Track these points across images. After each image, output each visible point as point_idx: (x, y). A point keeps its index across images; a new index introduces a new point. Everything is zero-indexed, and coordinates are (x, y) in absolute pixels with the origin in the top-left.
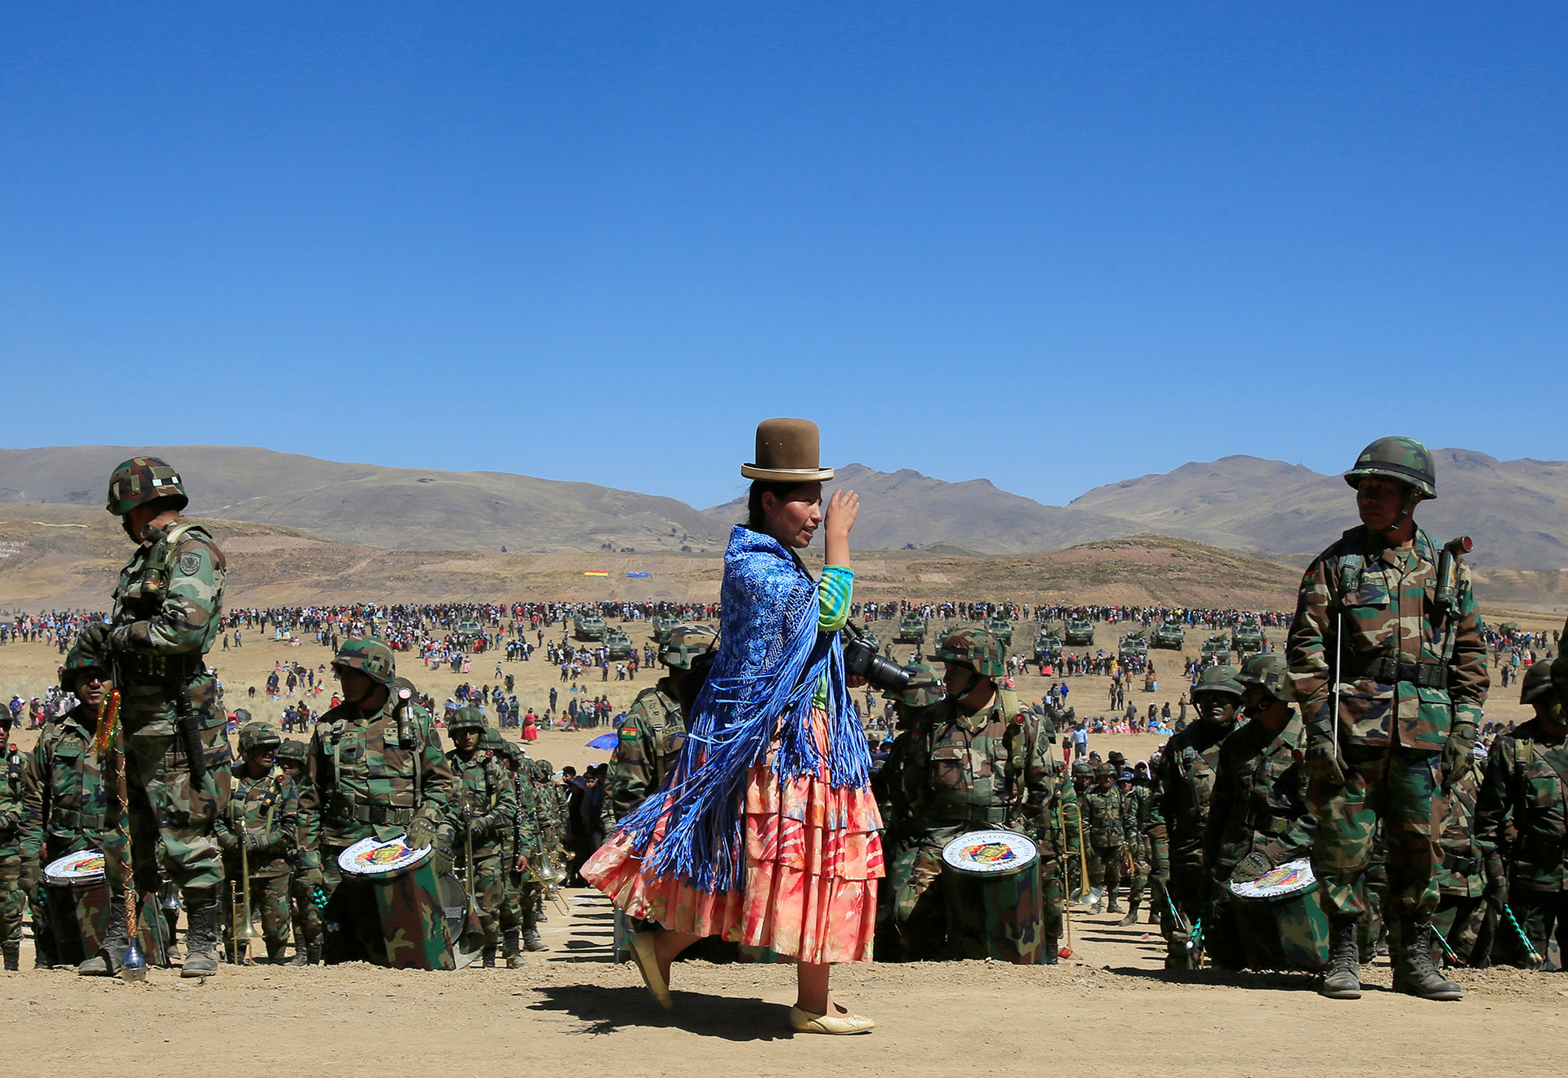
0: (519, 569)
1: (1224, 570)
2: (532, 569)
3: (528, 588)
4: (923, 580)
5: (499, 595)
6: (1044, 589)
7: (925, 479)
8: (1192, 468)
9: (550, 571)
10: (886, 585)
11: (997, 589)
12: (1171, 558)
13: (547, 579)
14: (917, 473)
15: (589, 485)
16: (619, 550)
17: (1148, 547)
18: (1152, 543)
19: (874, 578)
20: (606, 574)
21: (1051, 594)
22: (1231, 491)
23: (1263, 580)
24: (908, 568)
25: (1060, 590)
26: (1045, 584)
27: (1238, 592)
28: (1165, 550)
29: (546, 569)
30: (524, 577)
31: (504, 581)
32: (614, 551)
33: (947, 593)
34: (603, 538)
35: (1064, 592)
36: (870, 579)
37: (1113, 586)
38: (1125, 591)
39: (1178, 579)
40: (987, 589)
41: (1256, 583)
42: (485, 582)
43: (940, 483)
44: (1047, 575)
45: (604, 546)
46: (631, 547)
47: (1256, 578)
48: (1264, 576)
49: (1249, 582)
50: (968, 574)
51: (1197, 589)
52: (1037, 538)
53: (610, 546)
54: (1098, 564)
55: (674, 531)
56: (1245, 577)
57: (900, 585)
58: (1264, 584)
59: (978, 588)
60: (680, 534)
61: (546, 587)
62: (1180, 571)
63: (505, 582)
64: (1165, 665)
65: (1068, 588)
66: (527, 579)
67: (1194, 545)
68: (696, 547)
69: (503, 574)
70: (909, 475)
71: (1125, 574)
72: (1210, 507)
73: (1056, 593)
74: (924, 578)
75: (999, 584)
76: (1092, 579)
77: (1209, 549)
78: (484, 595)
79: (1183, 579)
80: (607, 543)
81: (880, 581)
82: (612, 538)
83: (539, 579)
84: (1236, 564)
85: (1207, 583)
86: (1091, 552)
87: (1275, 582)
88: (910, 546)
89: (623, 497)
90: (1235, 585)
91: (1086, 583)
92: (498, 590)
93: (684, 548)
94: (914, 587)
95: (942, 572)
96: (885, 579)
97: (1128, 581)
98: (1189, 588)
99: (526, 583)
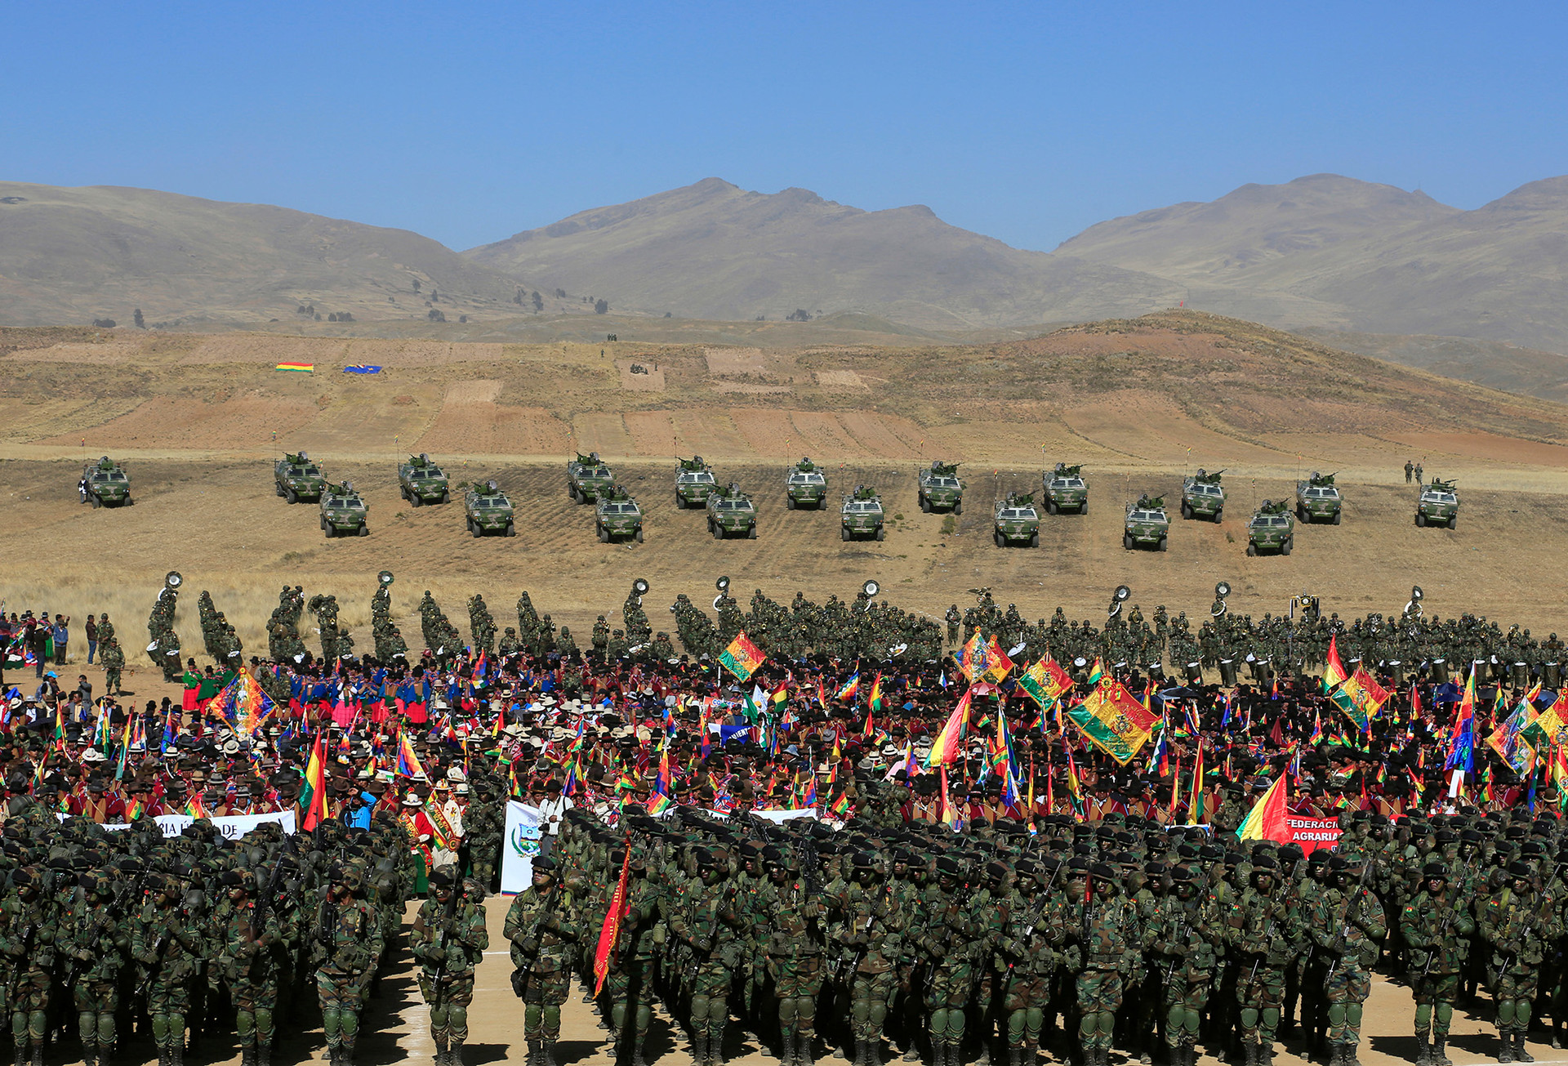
0: (170, 358)
1: (1297, 369)
2: (192, 359)
3: (185, 389)
4: (822, 381)
5: (139, 400)
6: (1015, 398)
7: (825, 204)
8: (1252, 193)
9: (220, 363)
10: (763, 390)
11: (940, 397)
12: (1214, 349)
13: (215, 375)
14: (813, 194)
15: (279, 209)
16: (326, 317)
17: (1178, 330)
18: (1184, 323)
19: (745, 378)
20: (311, 368)
21: (1026, 406)
22: (1311, 232)
23: (1357, 386)
24: (798, 361)
25: (1040, 399)
26: (1017, 391)
27: (1318, 404)
28: (1207, 337)
29: (212, 360)
30: (179, 371)
31: (146, 377)
32: (318, 318)
33: (862, 403)
34: (300, 296)
35: (1046, 404)
36: (737, 380)
37: (1124, 393)
38: (1143, 401)
39: (1225, 383)
40: (926, 397)
41: (1345, 390)
42: (117, 379)
43: (851, 212)
44: (1020, 376)
45: (302, 310)
46: (345, 311)
47: (1345, 383)
48: (1358, 380)
49: (1334, 388)
50: (895, 372)
51: (1255, 399)
52: (1006, 302)
53: (311, 309)
54: (1100, 359)
55: (417, 284)
56: (1329, 380)
57: (786, 389)
58: (1359, 393)
59: (909, 396)
60: (426, 291)
61: (213, 388)
62: (1230, 369)
63: (148, 380)
64: (1194, 548)
65: (1053, 396)
66: (182, 375)
67: (1251, 328)
68: (451, 313)
69: (145, 367)
70: (800, 199)
71: (1143, 374)
72: (1281, 256)
73: (1034, 404)
74: (824, 378)
75: (943, 388)
76: (1090, 382)
77: (1272, 335)
78: (114, 401)
79: (1234, 384)
80: (307, 305)
81: (753, 382)
82: (315, 296)
83: (202, 376)
84: (1314, 358)
85: (1270, 390)
86: (1089, 338)
87: (1375, 390)
88: (802, 315)
89: (333, 229)
90: (1312, 394)
91: (1081, 389)
92: (136, 393)
93: (434, 314)
94: (808, 392)
95: (854, 369)
96: (762, 380)
97: (1149, 386)
98: (1243, 398)
99: (182, 382)
